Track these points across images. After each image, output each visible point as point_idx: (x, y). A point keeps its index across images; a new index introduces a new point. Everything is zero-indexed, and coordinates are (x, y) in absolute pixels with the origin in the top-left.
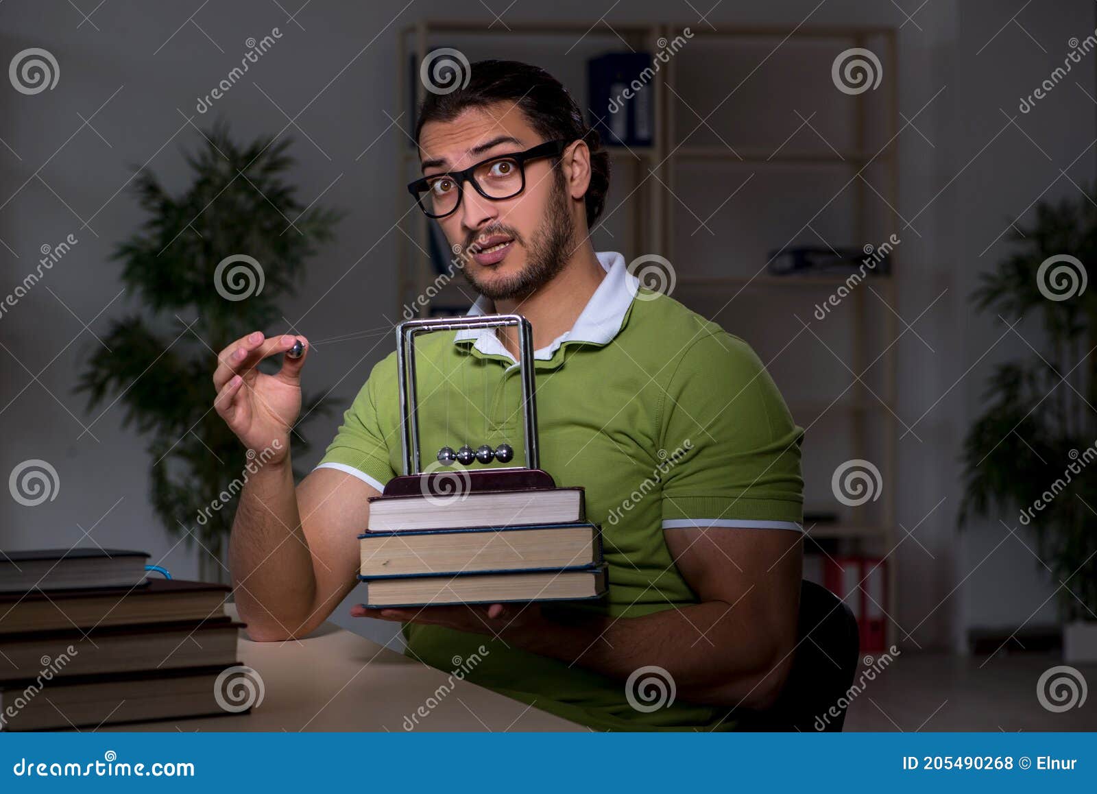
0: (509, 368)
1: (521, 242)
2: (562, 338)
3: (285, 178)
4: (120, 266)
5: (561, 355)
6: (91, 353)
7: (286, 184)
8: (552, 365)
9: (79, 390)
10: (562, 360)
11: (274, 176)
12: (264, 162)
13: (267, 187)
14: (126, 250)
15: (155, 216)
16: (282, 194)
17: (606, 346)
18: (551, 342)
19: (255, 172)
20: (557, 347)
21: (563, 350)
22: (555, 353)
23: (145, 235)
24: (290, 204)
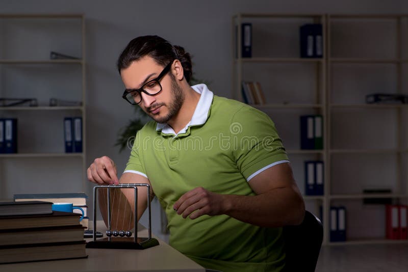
0: (174, 137)
2: (188, 125)
5: (189, 131)
6: (123, 132)
8: (187, 135)
9: (117, 145)
10: (189, 132)
17: (204, 124)
18: (185, 127)
20: (187, 128)
21: (189, 129)
22: (187, 130)
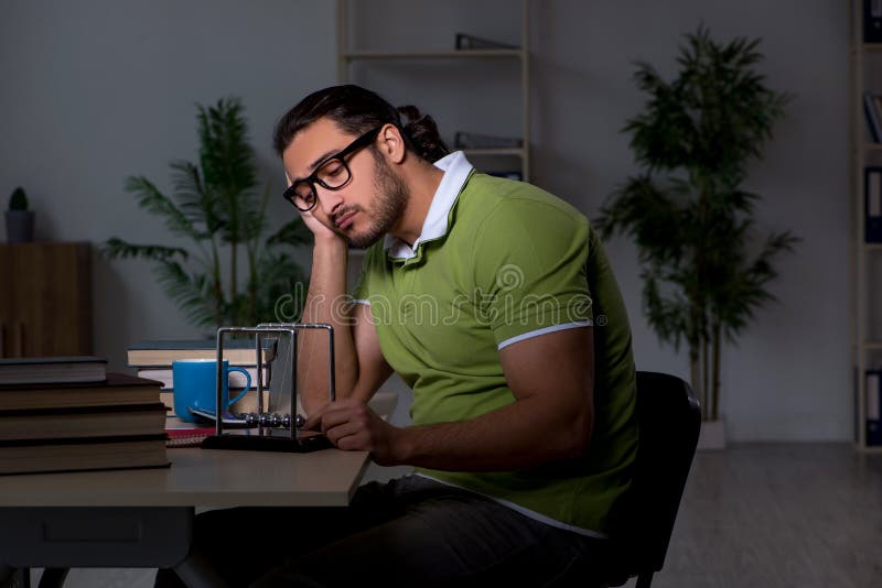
1: (363, 211)
2: (418, 241)
3: (756, 69)
4: (629, 137)
5: (421, 253)
7: (758, 73)
10: (422, 256)
11: (746, 69)
12: (739, 56)
13: (740, 77)
14: (634, 125)
15: (653, 98)
16: (752, 81)
17: (444, 238)
19: (731, 65)
20: (416, 248)
21: (420, 248)
22: (416, 252)
23: (647, 113)
24: (760, 89)
